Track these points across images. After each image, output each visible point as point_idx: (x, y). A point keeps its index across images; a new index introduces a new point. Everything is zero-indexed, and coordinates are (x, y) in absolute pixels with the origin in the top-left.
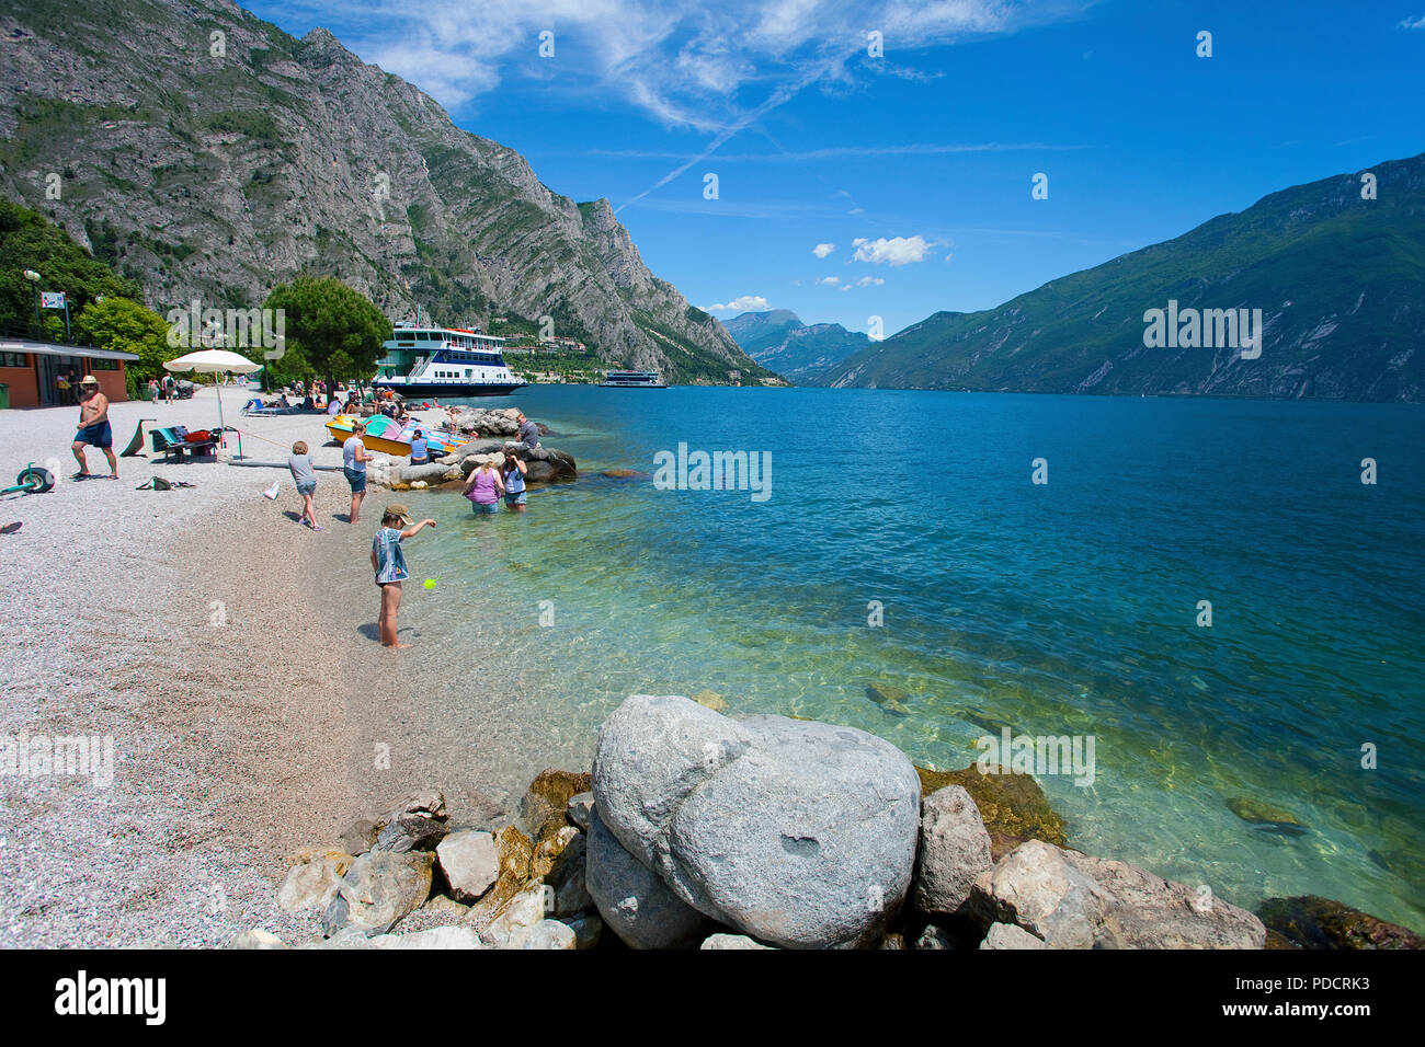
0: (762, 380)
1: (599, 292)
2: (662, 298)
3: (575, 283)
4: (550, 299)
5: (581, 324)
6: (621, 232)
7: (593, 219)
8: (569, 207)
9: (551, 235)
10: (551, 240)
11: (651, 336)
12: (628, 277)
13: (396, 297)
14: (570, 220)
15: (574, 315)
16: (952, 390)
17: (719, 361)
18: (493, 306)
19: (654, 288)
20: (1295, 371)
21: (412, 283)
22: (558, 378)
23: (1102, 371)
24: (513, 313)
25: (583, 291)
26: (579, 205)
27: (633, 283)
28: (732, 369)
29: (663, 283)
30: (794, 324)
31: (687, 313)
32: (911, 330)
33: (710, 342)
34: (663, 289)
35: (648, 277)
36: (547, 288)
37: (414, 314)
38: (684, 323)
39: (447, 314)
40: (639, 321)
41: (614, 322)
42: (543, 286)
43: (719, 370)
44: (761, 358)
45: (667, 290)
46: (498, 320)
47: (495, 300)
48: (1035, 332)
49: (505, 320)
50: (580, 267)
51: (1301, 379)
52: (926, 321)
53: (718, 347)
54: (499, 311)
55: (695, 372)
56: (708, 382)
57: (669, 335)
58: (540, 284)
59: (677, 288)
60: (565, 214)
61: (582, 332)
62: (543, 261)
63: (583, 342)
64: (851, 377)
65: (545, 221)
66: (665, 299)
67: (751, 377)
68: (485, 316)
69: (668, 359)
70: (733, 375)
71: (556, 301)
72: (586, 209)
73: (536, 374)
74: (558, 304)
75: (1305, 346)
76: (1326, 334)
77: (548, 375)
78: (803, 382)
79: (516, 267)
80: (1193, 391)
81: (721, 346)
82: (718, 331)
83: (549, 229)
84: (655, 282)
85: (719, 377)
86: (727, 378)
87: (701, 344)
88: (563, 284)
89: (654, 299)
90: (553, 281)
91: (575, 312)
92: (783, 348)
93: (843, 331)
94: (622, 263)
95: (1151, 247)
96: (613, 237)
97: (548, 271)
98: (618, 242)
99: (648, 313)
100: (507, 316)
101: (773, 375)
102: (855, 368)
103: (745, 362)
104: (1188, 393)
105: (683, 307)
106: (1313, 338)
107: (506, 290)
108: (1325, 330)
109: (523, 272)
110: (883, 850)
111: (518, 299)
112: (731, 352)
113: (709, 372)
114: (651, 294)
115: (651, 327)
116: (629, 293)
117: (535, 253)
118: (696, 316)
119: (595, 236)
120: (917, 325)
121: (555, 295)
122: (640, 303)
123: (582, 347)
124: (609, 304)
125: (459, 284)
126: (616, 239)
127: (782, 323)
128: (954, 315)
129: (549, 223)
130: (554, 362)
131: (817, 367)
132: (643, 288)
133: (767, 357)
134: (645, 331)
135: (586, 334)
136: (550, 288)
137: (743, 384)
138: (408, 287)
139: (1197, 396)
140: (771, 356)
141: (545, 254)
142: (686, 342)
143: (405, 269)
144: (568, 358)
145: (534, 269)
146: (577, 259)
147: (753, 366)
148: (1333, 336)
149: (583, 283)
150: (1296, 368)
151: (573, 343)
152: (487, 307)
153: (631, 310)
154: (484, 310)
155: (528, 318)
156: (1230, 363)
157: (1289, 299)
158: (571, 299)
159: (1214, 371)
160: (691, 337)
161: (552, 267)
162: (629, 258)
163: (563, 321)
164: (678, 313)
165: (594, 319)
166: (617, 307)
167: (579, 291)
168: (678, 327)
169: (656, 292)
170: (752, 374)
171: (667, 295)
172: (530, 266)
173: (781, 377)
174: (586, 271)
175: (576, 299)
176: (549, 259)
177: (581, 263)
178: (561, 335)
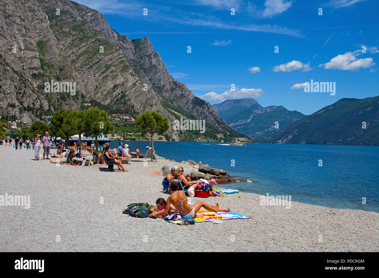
0: (237, 139)
1: (143, 89)
2: (179, 92)
3: (130, 84)
4: (116, 93)
5: (133, 107)
6: (156, 55)
7: (140, 49)
8: (127, 41)
9: (117, 58)
10: (117, 60)
11: (172, 114)
12: (160, 80)
13: (29, 91)
14: (127, 49)
15: (129, 102)
16: (352, 145)
17: (211, 128)
18: (83, 97)
19: (174, 87)
21: (38, 83)
22: (119, 137)
24: (94, 101)
25: (134, 89)
26: (133, 41)
27: (162, 84)
28: (219, 133)
29: (179, 83)
30: (256, 106)
31: (193, 100)
32: (326, 109)
33: (206, 117)
34: (180, 87)
35: (171, 80)
36: (114, 87)
37: (39, 101)
38: (191, 106)
39: (57, 101)
41: (151, 106)
42: (112, 86)
43: (211, 135)
44: (237, 126)
45: (182, 87)
46: (86, 104)
47: (84, 93)
49: (89, 105)
50: (132, 75)
52: (335, 104)
54: (86, 99)
55: (197, 134)
56: (205, 140)
57: (183, 113)
58: (110, 85)
59: (187, 86)
60: (125, 45)
61: (133, 112)
62: (112, 72)
63: (133, 117)
64: (290, 137)
65: (114, 50)
66: (181, 93)
68: (78, 101)
70: (219, 136)
71: (119, 94)
72: (136, 42)
74: (120, 96)
77: (113, 136)
78: (261, 140)
79: (97, 75)
82: (211, 110)
83: (116, 54)
84: (175, 83)
85: (211, 137)
86: (216, 138)
88: (123, 84)
89: (174, 93)
90: (118, 83)
91: (129, 100)
92: (249, 120)
93: (285, 110)
94: (156, 73)
96: (151, 58)
97: (114, 78)
98: (154, 61)
99: (171, 100)
100: (91, 102)
101: (243, 136)
102: (292, 132)
103: (226, 129)
105: (191, 98)
107: (91, 88)
109: (101, 78)
111: (97, 93)
112: (218, 123)
114: (172, 90)
115: (172, 108)
116: (160, 90)
117: (108, 67)
118: (198, 102)
119: (141, 58)
120: (330, 106)
121: (118, 91)
122: (166, 95)
123: (133, 120)
124: (149, 96)
126: (153, 60)
127: (249, 106)
128: (353, 100)
129: (116, 51)
130: (117, 128)
131: (269, 131)
132: (168, 86)
133: (240, 125)
134: (169, 111)
135: (135, 112)
136: (116, 86)
137: (225, 141)
138: (35, 86)
140: (242, 125)
141: (113, 68)
142: (192, 117)
143: (34, 75)
144: (125, 126)
145: (107, 76)
146: (131, 71)
147: (231, 131)
149: (134, 84)
151: (128, 118)
152: (80, 97)
153: (161, 99)
154: (78, 99)
155: (103, 103)
158: (127, 93)
160: (195, 114)
161: (117, 75)
162: (161, 70)
163: (122, 105)
164: (188, 101)
165: (140, 104)
166: (153, 98)
167: (132, 89)
168: (187, 109)
169: (175, 88)
170: (230, 136)
171: (182, 91)
172: (105, 74)
173: (247, 137)
174: (136, 77)
175: (130, 93)
176: (116, 71)
177: (134, 73)
178: (122, 113)
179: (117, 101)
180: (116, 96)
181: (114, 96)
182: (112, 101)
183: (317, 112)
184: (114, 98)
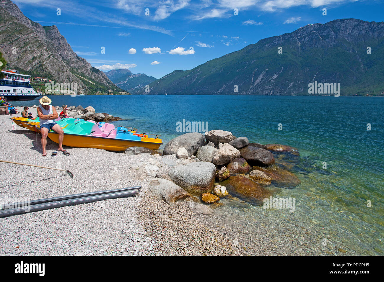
0: (120, 93)
1: (56, 61)
2: (81, 64)
3: (45, 57)
4: (35, 63)
5: (50, 72)
6: (63, 38)
7: (50, 33)
8: (39, 27)
9: (33, 38)
10: (33, 39)
11: (78, 77)
12: (67, 56)
14: (40, 32)
16: (181, 94)
17: (105, 86)
19: (78, 60)
20: (269, 88)
23: (223, 88)
25: (49, 60)
26: (44, 27)
27: (69, 58)
28: (109, 89)
29: (81, 58)
30: (129, 73)
31: (91, 69)
32: (168, 76)
33: (101, 79)
34: (82, 61)
35: (75, 56)
36: (33, 58)
38: (91, 73)
40: (73, 72)
41: (63, 72)
42: (31, 57)
43: (105, 90)
44: (119, 85)
45: (83, 61)
48: (204, 77)
50: (47, 51)
51: (271, 90)
52: (172, 73)
53: (104, 81)
55: (96, 90)
56: (101, 94)
57: (85, 77)
58: (30, 57)
60: (38, 30)
61: (50, 76)
62: (30, 47)
63: (50, 79)
65: (30, 32)
66: (83, 64)
69: (86, 86)
70: (110, 91)
71: (38, 63)
72: (47, 29)
74: (38, 65)
75: (271, 81)
76: (276, 78)
78: (133, 93)
80: (247, 93)
81: (105, 81)
82: (103, 76)
83: (31, 35)
84: (78, 58)
85: (105, 92)
86: (108, 92)
87: (97, 81)
88: (40, 57)
89: (78, 64)
90: (36, 55)
91: (47, 68)
92: (126, 82)
93: (146, 76)
94: (64, 51)
95: (234, 52)
96: (60, 40)
97: (33, 52)
98: (62, 42)
99: (76, 69)
101: (124, 91)
103: (114, 87)
104: (245, 94)
105: (90, 67)
106: (273, 79)
107: (14, 58)
108: (275, 77)
109: (21, 51)
111: (20, 62)
112: (108, 83)
113: (101, 90)
114: (77, 62)
115: (78, 74)
116: (68, 62)
117: (26, 44)
118: (94, 70)
119: (52, 40)
120: (169, 74)
121: (37, 61)
122: (73, 65)
123: (51, 81)
124: (61, 66)
126: (61, 41)
127: (125, 73)
128: (181, 71)
129: (31, 33)
130: (39, 87)
131: (138, 88)
132: (74, 60)
133: (121, 85)
134: (76, 76)
135: (52, 76)
137: (114, 94)
139: (247, 95)
140: (122, 84)
141: (30, 45)
142: (92, 80)
145: (26, 50)
146: (45, 48)
147: (117, 88)
148: (277, 78)
149: (49, 57)
150: (270, 86)
151: (47, 80)
153: (69, 68)
155: (25, 70)
156: (255, 86)
157: (267, 68)
158: (44, 63)
159: (251, 88)
160: (93, 78)
161: (34, 50)
162: (67, 49)
163: (42, 71)
164: (88, 69)
165: (55, 71)
166: (64, 67)
167: (47, 60)
168: (88, 74)
169: (79, 61)
170: (116, 91)
171: (83, 63)
172: (24, 49)
173: (127, 91)
174: (50, 52)
175: (46, 63)
176: (33, 47)
177: (47, 49)
178: (41, 77)
179: (36, 68)
180: (35, 65)
181: (34, 65)
182: (32, 68)
183: (162, 78)
184: (34, 66)
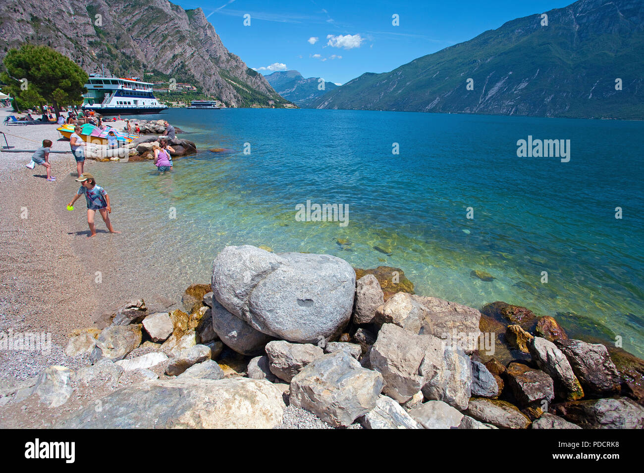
0: (285, 105)
1: (201, 59)
2: (234, 63)
3: (188, 55)
4: (176, 63)
5: (193, 76)
6: (210, 27)
7: (195, 19)
8: (181, 11)
9: (173, 27)
10: (173, 30)
11: (230, 83)
12: (216, 52)
13: (88, 60)
14: (182, 19)
15: (189, 72)
16: (371, 110)
17: (264, 96)
18: (144, 66)
19: (230, 58)
20: (510, 103)
21: (97, 52)
22: (184, 105)
23: (436, 102)
24: (156, 70)
25: (193, 59)
26: (186, 11)
27: (219, 55)
28: (270, 100)
29: (234, 55)
30: (299, 77)
31: (246, 71)
32: (353, 81)
33: (259, 86)
34: (234, 59)
35: (226, 52)
36: (173, 57)
37: (100, 70)
38: (246, 77)
39: (119, 70)
40: (223, 75)
41: (210, 75)
42: (171, 56)
43: (265, 101)
44: (283, 95)
45: (236, 59)
46: (149, 74)
47: (146, 63)
48: (408, 83)
49: (152, 74)
50: (190, 46)
51: (512, 106)
52: (360, 77)
53: (263, 89)
54: (148, 69)
55: (252, 101)
56: (259, 106)
57: (238, 83)
58: (169, 55)
59: (241, 58)
60: (179, 15)
61: (194, 81)
62: (170, 42)
63: (194, 86)
64: (326, 103)
65: (169, 19)
66: (236, 64)
67: (279, 104)
68: (141, 72)
69: (239, 95)
70: (271, 103)
71: (179, 64)
72: (189, 12)
73: (172, 103)
74: (180, 66)
75: (515, 92)
76: (524, 87)
77: (178, 103)
78: (303, 106)
79: (155, 44)
80: (471, 111)
81: (264, 88)
82: (263, 80)
83: (171, 24)
84: (230, 55)
85: (264, 104)
86: (268, 104)
87: (254, 87)
88: (182, 55)
89: (230, 64)
90: (176, 53)
91: (189, 70)
92: (294, 89)
94: (212, 44)
95: (458, 44)
96: (206, 30)
97: (173, 48)
98: (209, 33)
99: (227, 71)
100: (153, 72)
101: (289, 103)
102: (327, 100)
103: (276, 96)
104: (469, 112)
105: (245, 69)
106: (519, 89)
107: (151, 57)
108: (523, 85)
109: (159, 47)
110: (340, 301)
111: (158, 63)
112: (269, 91)
113: (259, 101)
114: (228, 61)
115: (229, 78)
116: (217, 61)
117: (165, 37)
118: (252, 73)
119: (196, 29)
120: (356, 79)
121: (178, 61)
122: (223, 66)
123: (195, 89)
124: (207, 66)
125: (124, 54)
126: (208, 31)
127: (293, 77)
128: (373, 74)
129: (171, 20)
130: (181, 96)
132: (224, 58)
133: (287, 94)
134: (226, 81)
135: (196, 82)
136: (175, 57)
137: (276, 107)
138: (94, 54)
139: (472, 114)
140: (288, 94)
141: (170, 38)
142: (247, 87)
143: (91, 43)
144: (188, 94)
145: (165, 46)
146: (188, 41)
147: (280, 98)
148: (526, 88)
149: (192, 54)
150: (511, 102)
151: (190, 87)
152: (141, 66)
153: (218, 69)
154: (140, 68)
155: (164, 73)
156: (487, 99)
157: (511, 71)
158: (186, 63)
159: (480, 102)
160: (249, 84)
161: (175, 46)
162: (215, 42)
163: (184, 75)
164: (242, 71)
165: (200, 74)
166: (211, 68)
167: (191, 59)
168: (243, 79)
169: (230, 60)
170: (280, 103)
171: (236, 62)
172: (163, 44)
173: (294, 104)
174: (193, 48)
175: (189, 63)
176: (172, 41)
177: (190, 44)
178: (183, 82)
179: (177, 71)
180: (176, 66)
181: (175, 66)
182: (173, 70)
183: (346, 84)
184: (175, 68)
